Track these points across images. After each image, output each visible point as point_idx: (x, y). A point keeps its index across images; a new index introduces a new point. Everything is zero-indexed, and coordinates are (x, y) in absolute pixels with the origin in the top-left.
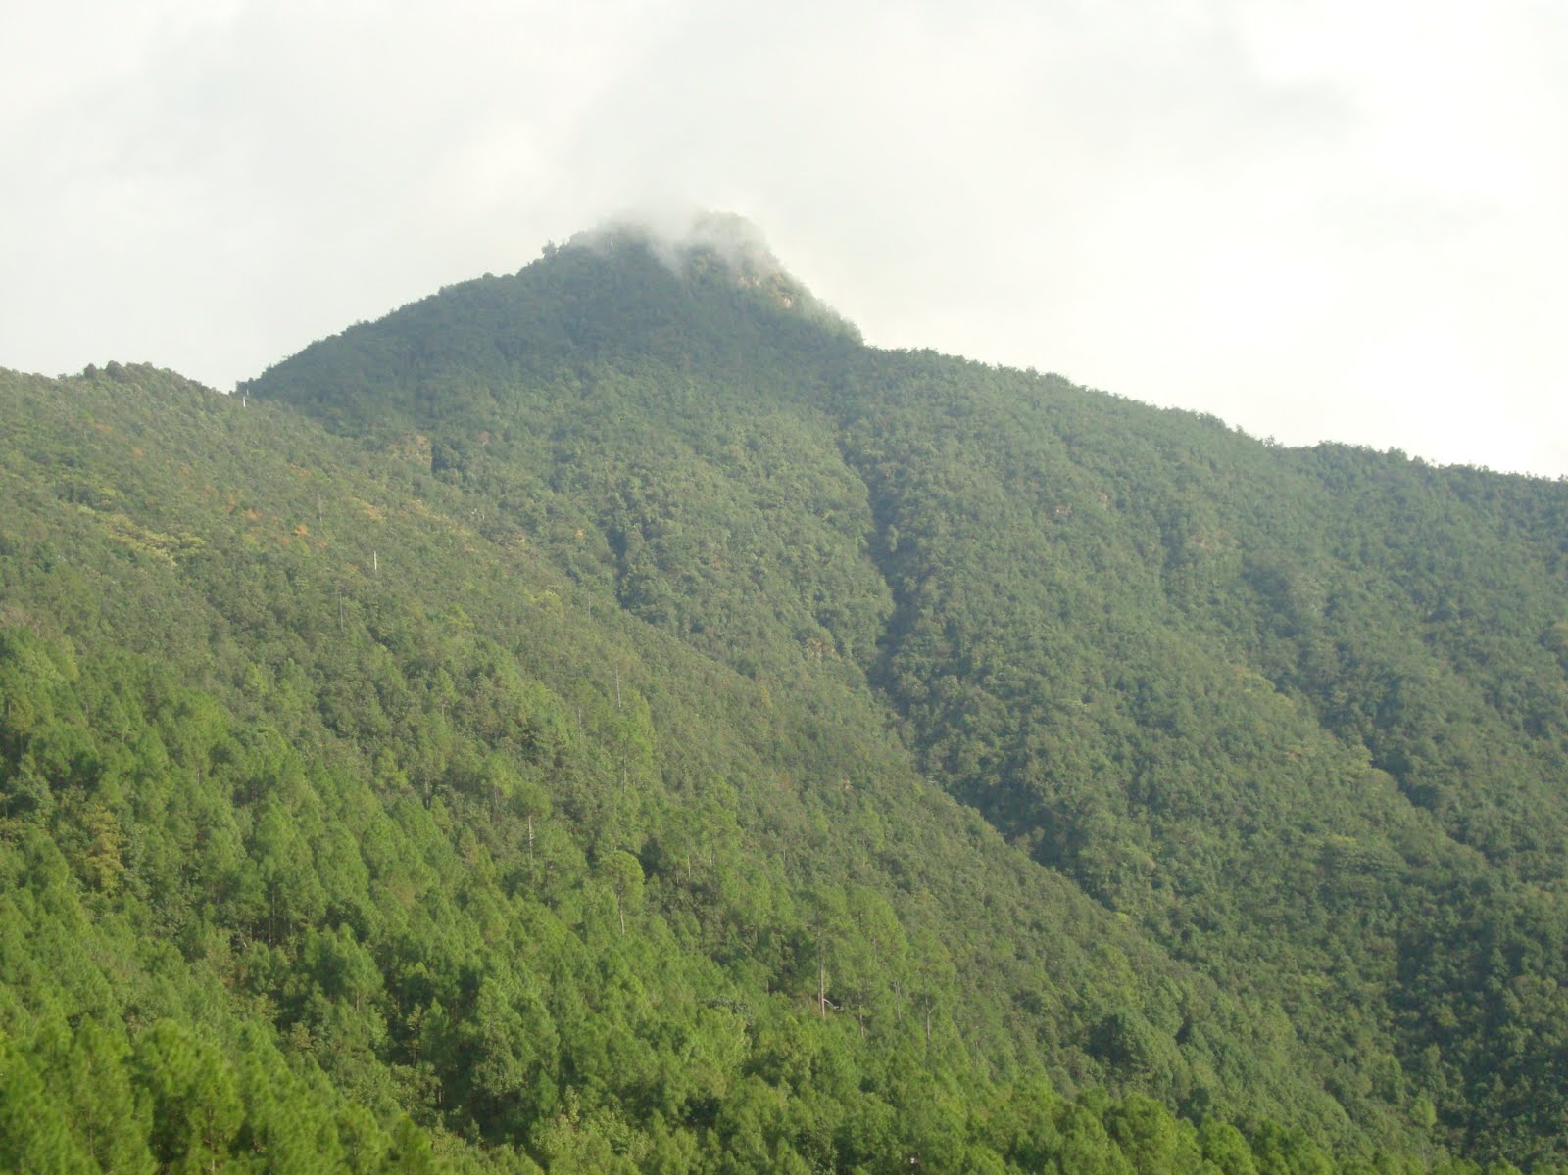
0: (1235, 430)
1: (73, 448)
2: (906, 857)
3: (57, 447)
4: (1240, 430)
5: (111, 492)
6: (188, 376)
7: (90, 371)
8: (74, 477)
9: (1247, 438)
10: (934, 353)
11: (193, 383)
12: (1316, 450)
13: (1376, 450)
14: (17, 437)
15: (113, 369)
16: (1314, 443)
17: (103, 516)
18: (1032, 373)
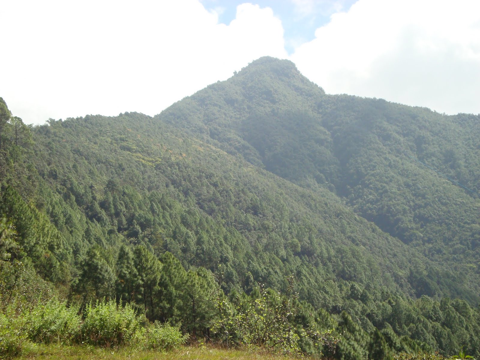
0: (434, 111)
1: (123, 136)
2: (356, 237)
3: (119, 136)
4: (435, 111)
5: (135, 148)
6: (147, 115)
7: (121, 115)
8: (124, 144)
9: (437, 113)
10: (347, 95)
11: (148, 116)
12: (457, 116)
13: (475, 115)
14: (108, 134)
15: (127, 114)
16: (457, 114)
17: (134, 154)
18: (375, 99)
